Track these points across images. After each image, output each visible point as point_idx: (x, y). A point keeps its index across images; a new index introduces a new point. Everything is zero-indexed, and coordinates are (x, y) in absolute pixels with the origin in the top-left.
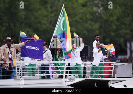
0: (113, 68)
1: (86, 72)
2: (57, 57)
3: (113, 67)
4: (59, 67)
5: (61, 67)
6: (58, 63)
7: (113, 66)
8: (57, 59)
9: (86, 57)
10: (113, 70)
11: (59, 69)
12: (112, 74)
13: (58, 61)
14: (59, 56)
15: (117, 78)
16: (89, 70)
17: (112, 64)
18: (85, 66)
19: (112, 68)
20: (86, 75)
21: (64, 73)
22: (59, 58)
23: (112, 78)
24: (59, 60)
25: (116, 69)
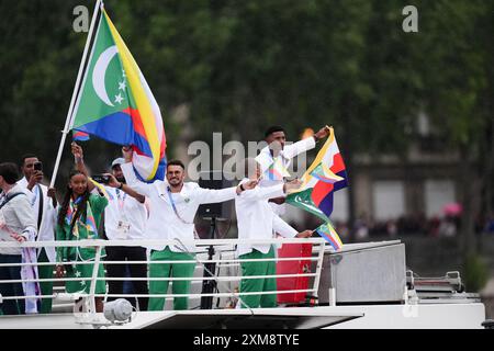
0: (320, 264)
1: (214, 284)
2: (69, 222)
3: (320, 259)
4: (74, 263)
5: (85, 262)
6: (69, 248)
7: (317, 255)
8: (68, 231)
9: (214, 219)
10: (318, 274)
11: (78, 274)
12: (315, 290)
13: (72, 237)
14: (76, 217)
15: (338, 304)
16: (229, 274)
17: (314, 249)
18: (211, 258)
19: (316, 262)
20: (215, 295)
21: (93, 288)
22: (76, 227)
23: (313, 305)
24: (76, 233)
25: (333, 268)
